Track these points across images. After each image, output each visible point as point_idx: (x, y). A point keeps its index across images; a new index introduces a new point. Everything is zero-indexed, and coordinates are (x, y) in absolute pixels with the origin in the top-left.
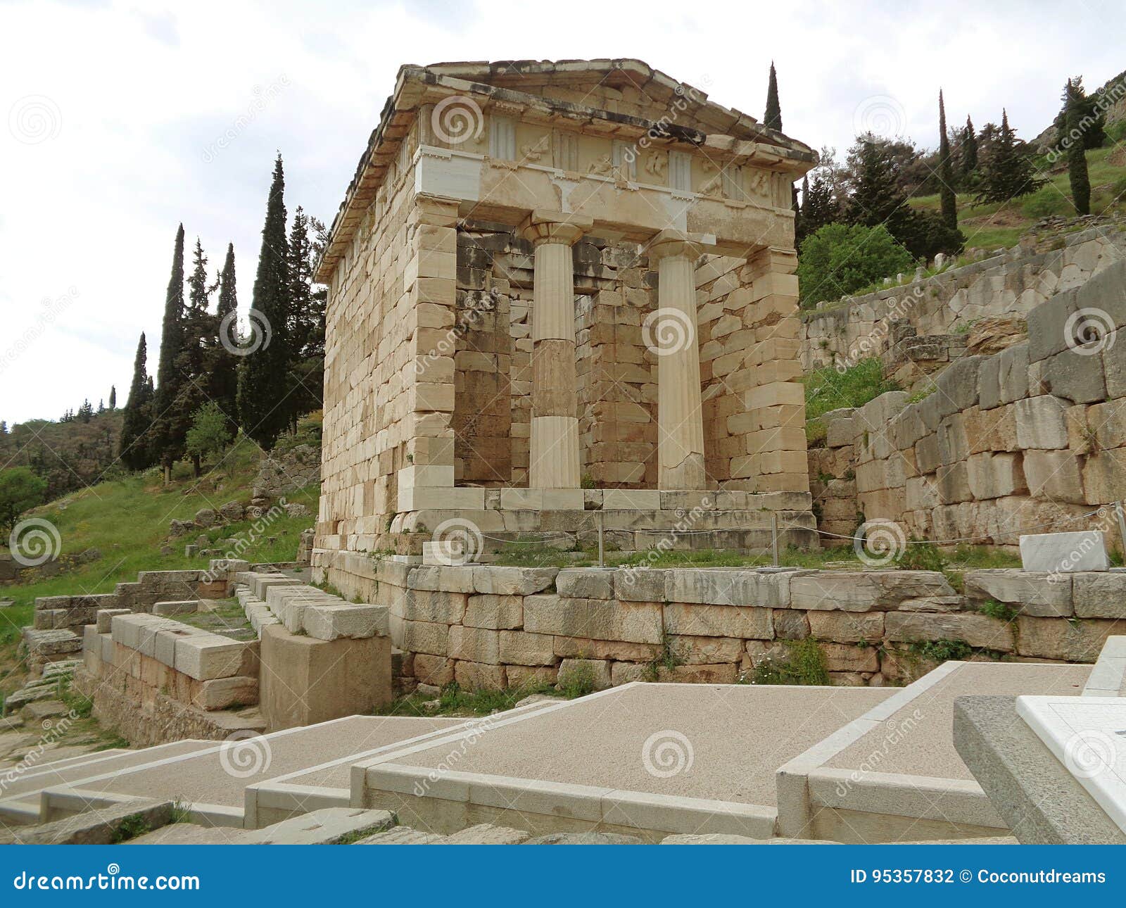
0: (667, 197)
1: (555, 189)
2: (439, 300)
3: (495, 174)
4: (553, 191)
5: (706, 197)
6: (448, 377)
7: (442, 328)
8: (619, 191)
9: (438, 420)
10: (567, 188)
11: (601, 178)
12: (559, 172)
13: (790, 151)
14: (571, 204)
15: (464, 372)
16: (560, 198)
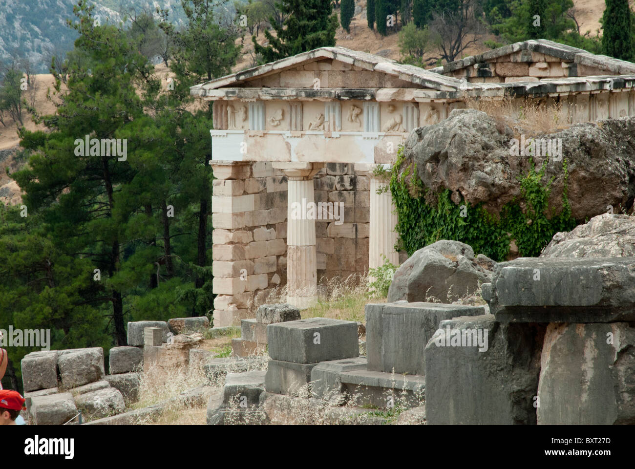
0: (361, 138)
1: (287, 145)
2: (223, 226)
3: (252, 140)
4: (286, 146)
5: (387, 134)
6: (229, 274)
7: (225, 244)
8: (328, 140)
9: (225, 299)
10: (294, 143)
11: (315, 132)
12: (288, 133)
13: (439, 93)
14: (297, 154)
15: (334, 238)
16: (290, 150)
